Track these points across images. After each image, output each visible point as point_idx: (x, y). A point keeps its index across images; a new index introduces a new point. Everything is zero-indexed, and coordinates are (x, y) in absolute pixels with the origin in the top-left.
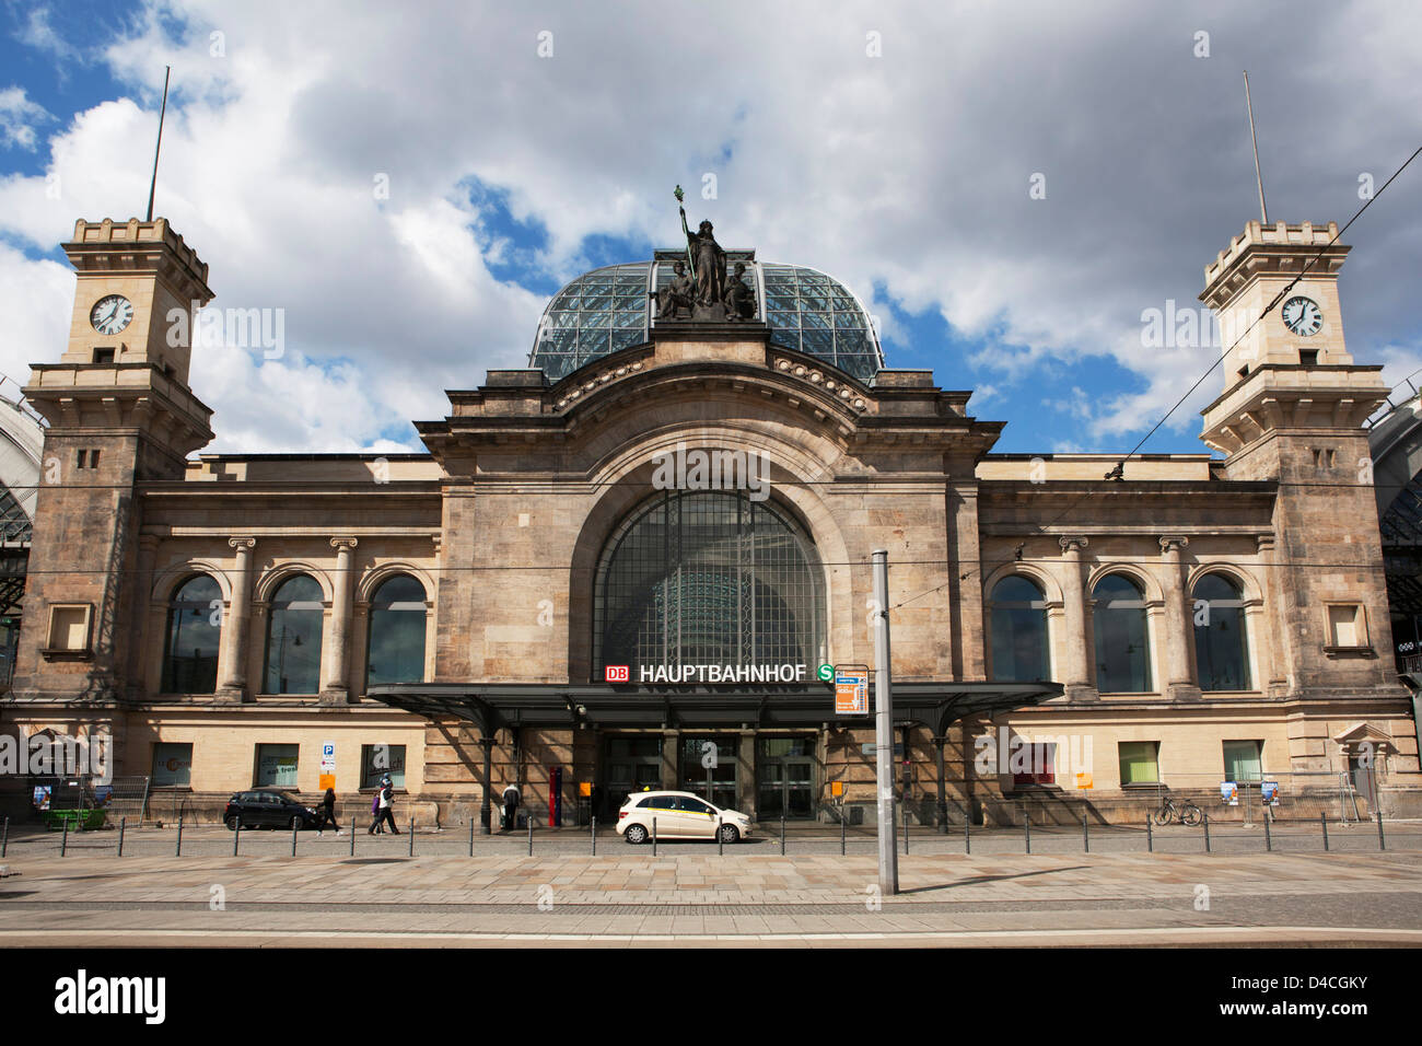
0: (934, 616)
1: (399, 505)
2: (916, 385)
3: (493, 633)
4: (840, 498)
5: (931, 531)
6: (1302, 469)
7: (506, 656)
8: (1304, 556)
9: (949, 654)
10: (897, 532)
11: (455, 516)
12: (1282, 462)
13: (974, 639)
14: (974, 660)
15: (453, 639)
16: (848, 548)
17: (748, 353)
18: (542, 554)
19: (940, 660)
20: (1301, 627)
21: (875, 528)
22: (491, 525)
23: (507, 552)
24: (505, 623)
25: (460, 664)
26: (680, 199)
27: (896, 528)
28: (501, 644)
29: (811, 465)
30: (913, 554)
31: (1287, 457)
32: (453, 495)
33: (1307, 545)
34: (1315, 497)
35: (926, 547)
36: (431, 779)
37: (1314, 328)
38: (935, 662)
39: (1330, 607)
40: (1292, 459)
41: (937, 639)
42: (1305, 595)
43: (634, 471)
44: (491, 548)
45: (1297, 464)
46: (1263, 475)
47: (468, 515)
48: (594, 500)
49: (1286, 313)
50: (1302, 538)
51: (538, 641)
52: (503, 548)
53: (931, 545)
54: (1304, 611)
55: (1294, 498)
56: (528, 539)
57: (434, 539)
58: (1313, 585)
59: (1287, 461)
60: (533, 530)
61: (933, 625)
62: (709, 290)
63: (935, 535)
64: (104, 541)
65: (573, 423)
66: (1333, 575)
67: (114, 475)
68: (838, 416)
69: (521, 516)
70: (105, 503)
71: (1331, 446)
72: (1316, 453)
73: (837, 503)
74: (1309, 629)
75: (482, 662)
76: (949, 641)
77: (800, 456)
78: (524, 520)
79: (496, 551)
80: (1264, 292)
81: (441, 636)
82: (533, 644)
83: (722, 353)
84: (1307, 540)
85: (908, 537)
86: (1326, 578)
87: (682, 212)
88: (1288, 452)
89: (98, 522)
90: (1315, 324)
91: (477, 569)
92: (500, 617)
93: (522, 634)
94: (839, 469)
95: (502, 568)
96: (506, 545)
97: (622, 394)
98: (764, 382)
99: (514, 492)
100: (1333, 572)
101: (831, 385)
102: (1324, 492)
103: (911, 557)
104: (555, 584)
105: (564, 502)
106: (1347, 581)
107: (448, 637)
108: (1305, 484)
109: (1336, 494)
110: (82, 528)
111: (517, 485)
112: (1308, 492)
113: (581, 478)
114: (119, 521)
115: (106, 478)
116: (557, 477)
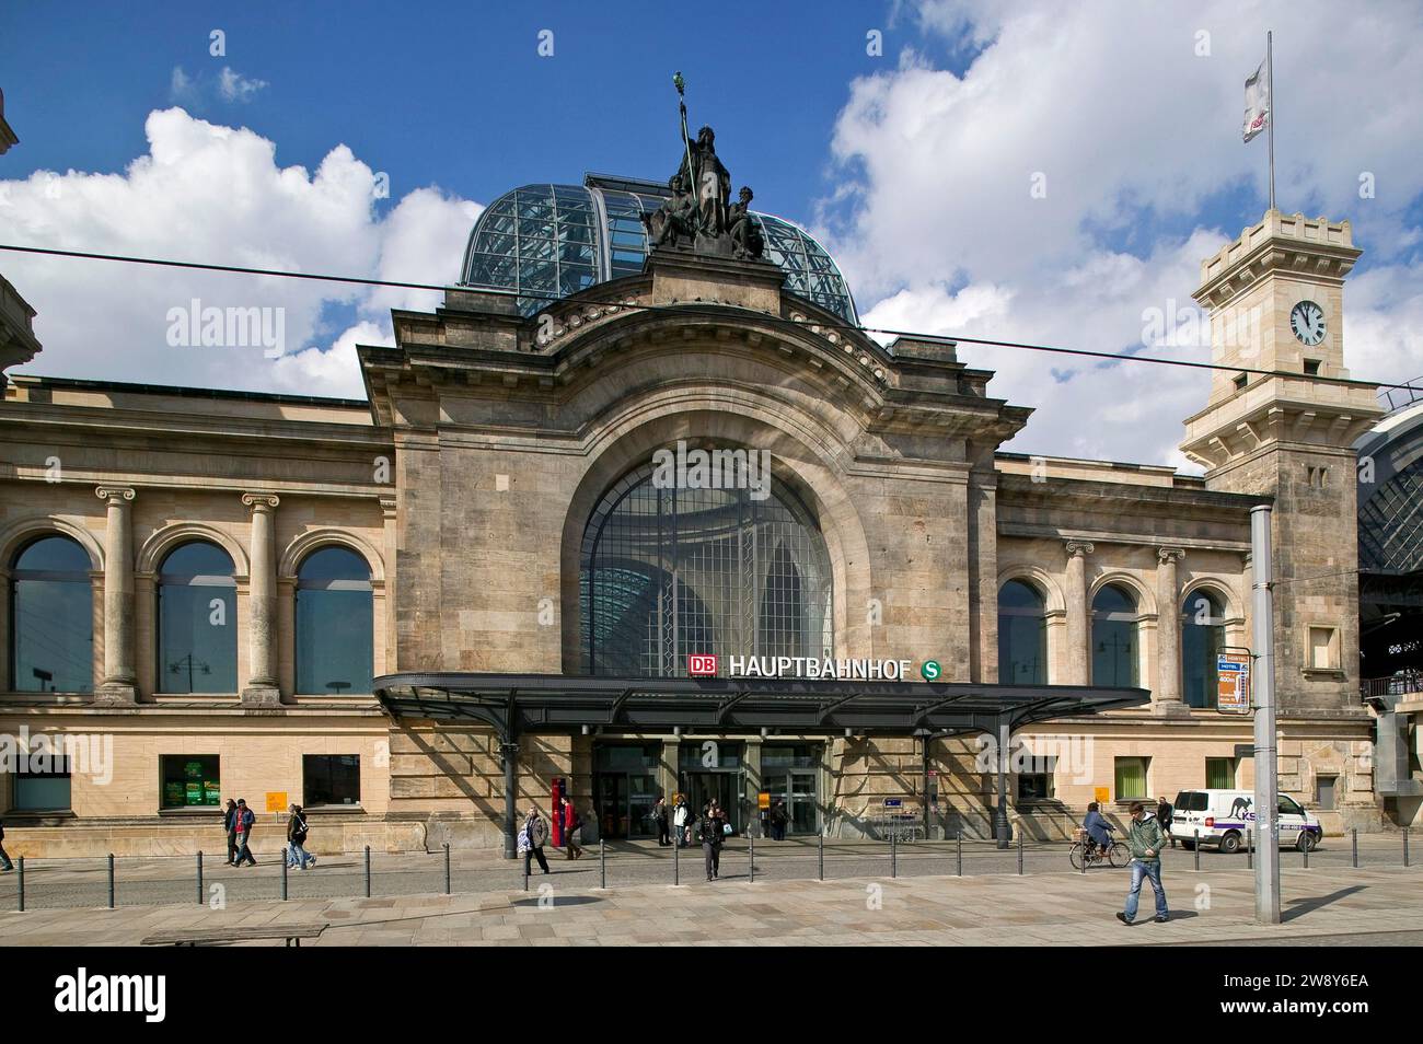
0: (953, 618)
1: (332, 455)
2: (939, 359)
3: (469, 619)
4: (860, 481)
5: (953, 524)
6: (1298, 486)
7: (488, 648)
8: (1292, 577)
9: (968, 659)
10: (918, 523)
11: (412, 473)
12: (1280, 477)
13: (990, 644)
14: (989, 667)
16: (868, 538)
17: (761, 299)
18: (527, 526)
19: (958, 665)
20: (1284, 647)
21: (896, 517)
22: (461, 487)
23: (483, 522)
24: (484, 607)
25: (428, 657)
26: (681, 92)
27: (917, 519)
28: (481, 633)
29: (830, 441)
30: (933, 549)
31: (1285, 472)
32: (409, 446)
33: (1296, 565)
34: (1307, 517)
35: (946, 542)
36: (399, 794)
37: (1317, 338)
38: (955, 665)
39: (1311, 628)
40: (1289, 475)
41: (956, 643)
42: (1290, 615)
43: (632, 432)
44: (462, 515)
45: (1292, 481)
46: (1260, 488)
47: (429, 472)
48: (585, 465)
49: (1295, 318)
50: (1292, 558)
51: (525, 631)
52: (478, 516)
53: (952, 540)
54: (1288, 632)
55: (1288, 516)
56: (507, 506)
57: (384, 502)
58: (1298, 606)
59: (1285, 476)
60: (515, 496)
61: (952, 628)
62: (714, 217)
63: (956, 530)
65: (564, 366)
66: (1315, 597)
68: (865, 385)
69: (499, 477)
71: (1324, 464)
72: (1311, 470)
73: (857, 486)
74: (1291, 650)
75: (458, 654)
76: (968, 645)
77: (818, 429)
78: (503, 483)
79: (469, 519)
80: (1276, 292)
81: (401, 622)
82: (518, 634)
83: (731, 296)
84: (1296, 559)
85: (929, 530)
86: (1309, 599)
87: (683, 109)
88: (1287, 467)
90: (1319, 334)
91: (448, 539)
92: (478, 602)
93: (503, 623)
94: (859, 447)
95: (477, 541)
96: (481, 512)
97: (622, 335)
98: (785, 337)
99: (489, 447)
100: (1315, 594)
101: (849, 349)
102: (1315, 512)
103: (930, 554)
104: (543, 562)
105: (550, 463)
106: (1326, 603)
107: (412, 624)
108: (1299, 502)
109: (1324, 515)
111: (494, 439)
112: (1301, 511)
113: (570, 435)
116: (542, 433)
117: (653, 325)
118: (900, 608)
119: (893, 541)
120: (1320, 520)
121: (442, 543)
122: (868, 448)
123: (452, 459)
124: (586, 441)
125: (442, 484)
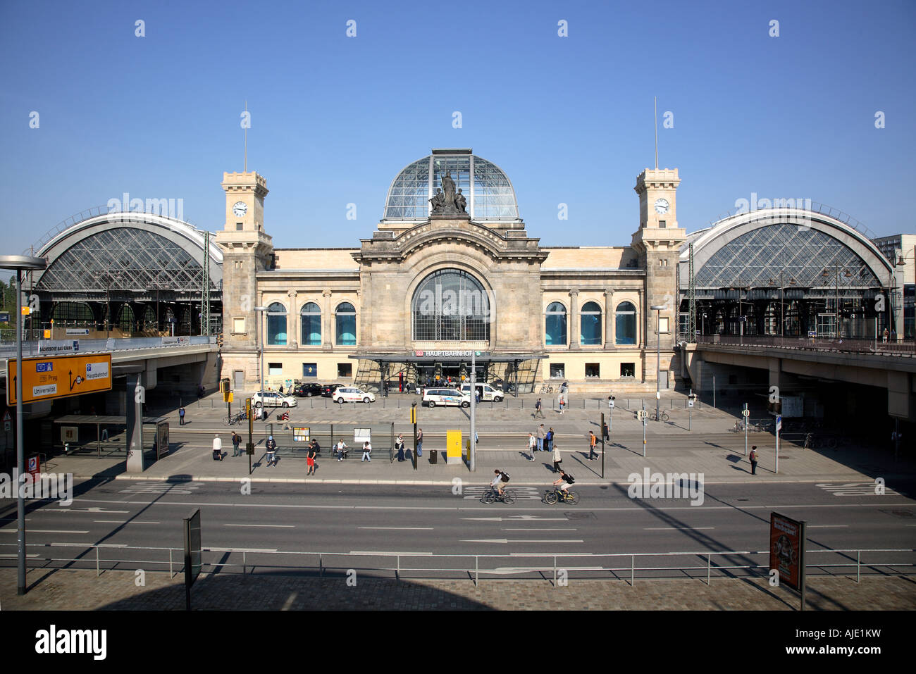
0: (523, 320)
1: (345, 279)
2: (520, 237)
3: (379, 326)
5: (524, 290)
6: (655, 267)
7: (383, 334)
8: (652, 299)
10: (512, 291)
11: (365, 284)
15: (366, 328)
18: (394, 299)
19: (525, 335)
20: (649, 324)
21: (506, 290)
22: (377, 289)
23: (383, 299)
24: (383, 323)
25: (369, 337)
28: (382, 330)
29: (484, 267)
33: (654, 295)
34: (659, 278)
35: (522, 297)
37: (666, 211)
39: (660, 317)
42: (651, 313)
44: (377, 297)
45: (653, 265)
47: (369, 284)
50: (652, 292)
51: (394, 329)
52: (382, 297)
53: (524, 296)
54: (650, 318)
56: (389, 294)
57: (358, 291)
59: (650, 264)
60: (393, 291)
62: (449, 200)
67: (248, 271)
69: (387, 285)
70: (246, 280)
71: (666, 259)
72: (661, 261)
77: (480, 264)
78: (388, 287)
79: (379, 298)
82: (393, 331)
84: (654, 293)
85: (516, 293)
88: (651, 261)
89: (244, 288)
92: (381, 321)
93: (389, 327)
94: (493, 269)
95: (381, 304)
97: (420, 243)
99: (384, 277)
101: (492, 237)
102: (662, 275)
103: (516, 300)
105: (400, 281)
108: (656, 273)
109: (666, 276)
110: (239, 290)
111: (385, 274)
112: (656, 275)
113: (407, 272)
114: (252, 287)
115: (245, 272)
116: (399, 272)
117: (429, 239)
119: (504, 297)
120: (664, 278)
121: (372, 305)
122: (496, 268)
123: (375, 281)
124: (410, 274)
125: (372, 288)
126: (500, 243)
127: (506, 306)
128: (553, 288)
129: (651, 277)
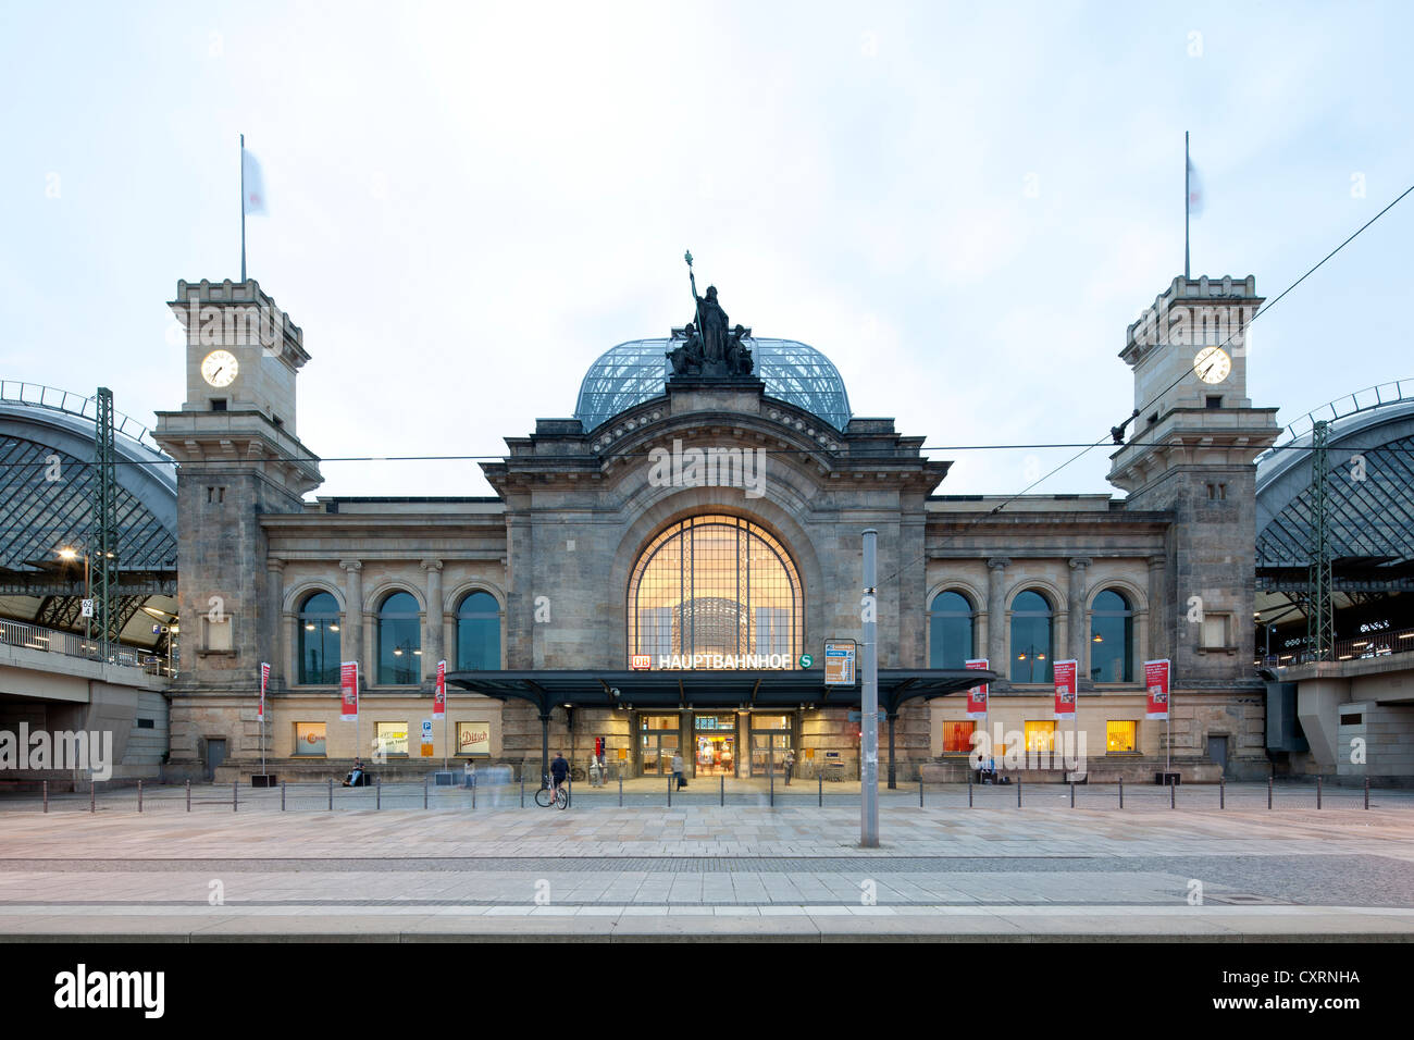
0: (886, 622)
1: (473, 534)
2: (881, 432)
3: (550, 638)
4: (817, 527)
5: (887, 554)
6: (1196, 501)
7: (560, 653)
8: (1189, 574)
9: (897, 651)
10: (860, 554)
11: (517, 543)
12: (1180, 494)
13: (917, 640)
15: (520, 641)
16: (823, 567)
17: (745, 403)
18: (586, 573)
19: (890, 656)
21: (845, 551)
22: (545, 549)
23: (559, 572)
24: (560, 627)
25: (526, 661)
26: (690, 264)
27: (860, 551)
28: (556, 644)
29: (795, 500)
31: (1185, 490)
32: (515, 525)
33: (1193, 564)
34: (1205, 525)
35: (883, 567)
36: (507, 746)
37: (1223, 375)
38: (886, 657)
39: (1207, 615)
40: (1188, 492)
41: (889, 640)
42: (1186, 606)
43: (656, 505)
44: (546, 568)
45: (1192, 496)
46: (1161, 506)
47: (526, 542)
48: (625, 529)
50: (1189, 559)
51: (584, 641)
52: (556, 568)
56: (574, 560)
57: (503, 561)
58: (1194, 598)
59: (1185, 493)
60: (579, 554)
61: (885, 629)
62: (715, 348)
63: (890, 557)
64: (237, 563)
66: (1212, 590)
67: (239, 508)
68: (817, 457)
69: (568, 542)
70: (233, 532)
71: (1223, 480)
72: (1211, 486)
73: (815, 531)
74: (1187, 635)
75: (543, 658)
76: (897, 641)
77: (786, 493)
78: (571, 545)
79: (550, 571)
81: (511, 639)
82: (581, 644)
83: (725, 405)
84: (1193, 560)
86: (1204, 592)
87: (692, 276)
88: (1186, 485)
89: (230, 548)
91: (537, 584)
92: (556, 624)
94: (816, 503)
95: (555, 585)
96: (558, 565)
97: (645, 439)
98: (759, 429)
99: (562, 522)
100: (1213, 587)
101: (811, 432)
102: (1213, 520)
104: (597, 596)
105: (602, 531)
106: (1223, 594)
107: (517, 639)
108: (1198, 513)
109: (1222, 522)
110: (217, 553)
111: (565, 516)
112: (1199, 520)
113: (614, 510)
114: (247, 548)
115: (232, 511)
116: (596, 510)
117: (666, 431)
118: (846, 617)
119: (841, 567)
120: (1218, 526)
121: (532, 586)
122: (823, 503)
123: (540, 532)
124: (625, 513)
125: (531, 549)
126: (833, 448)
127: (847, 589)
128: (951, 554)
129: (1187, 525)
